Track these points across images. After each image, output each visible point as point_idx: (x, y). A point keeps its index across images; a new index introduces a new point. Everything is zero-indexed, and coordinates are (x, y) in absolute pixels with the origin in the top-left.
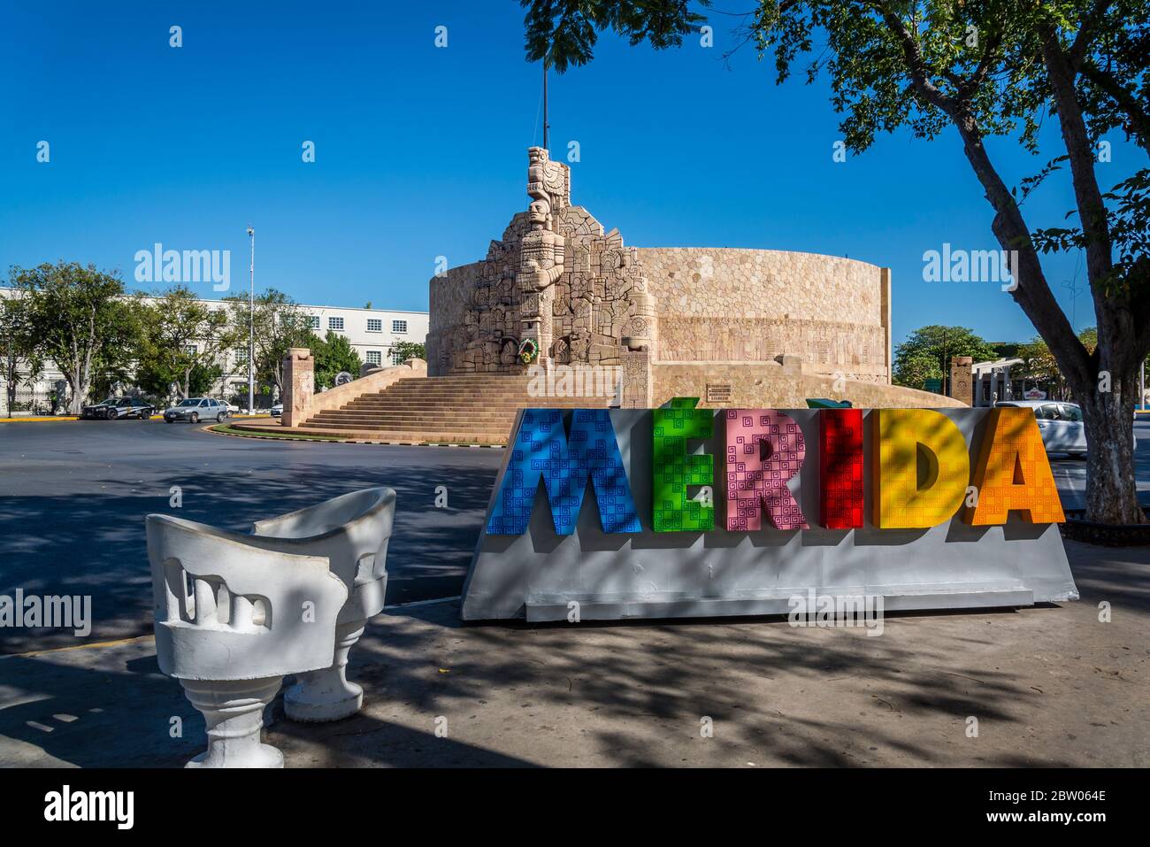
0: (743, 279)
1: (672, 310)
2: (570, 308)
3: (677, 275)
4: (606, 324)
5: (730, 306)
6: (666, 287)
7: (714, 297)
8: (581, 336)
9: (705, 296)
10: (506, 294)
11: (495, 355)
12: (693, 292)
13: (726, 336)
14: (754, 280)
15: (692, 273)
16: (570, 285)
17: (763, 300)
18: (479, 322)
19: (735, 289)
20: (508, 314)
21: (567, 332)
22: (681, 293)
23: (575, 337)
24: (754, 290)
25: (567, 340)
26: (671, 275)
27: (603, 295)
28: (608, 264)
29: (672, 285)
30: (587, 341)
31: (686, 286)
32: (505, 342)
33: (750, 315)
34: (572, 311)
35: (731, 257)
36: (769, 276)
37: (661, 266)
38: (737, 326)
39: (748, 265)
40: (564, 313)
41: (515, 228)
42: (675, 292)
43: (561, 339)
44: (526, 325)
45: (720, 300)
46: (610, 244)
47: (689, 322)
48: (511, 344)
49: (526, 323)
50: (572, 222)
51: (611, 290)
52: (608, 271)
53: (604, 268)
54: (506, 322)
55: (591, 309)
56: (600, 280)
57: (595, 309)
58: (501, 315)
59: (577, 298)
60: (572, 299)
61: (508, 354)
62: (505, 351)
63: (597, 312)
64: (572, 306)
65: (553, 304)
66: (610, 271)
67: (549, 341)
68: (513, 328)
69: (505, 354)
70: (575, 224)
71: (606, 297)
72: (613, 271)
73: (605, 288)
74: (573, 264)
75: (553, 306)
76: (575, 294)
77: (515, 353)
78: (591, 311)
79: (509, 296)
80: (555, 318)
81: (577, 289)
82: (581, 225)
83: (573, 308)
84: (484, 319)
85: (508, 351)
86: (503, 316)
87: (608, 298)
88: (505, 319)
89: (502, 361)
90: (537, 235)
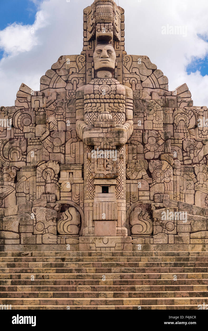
2: (148, 171)
4: (188, 192)
8: (166, 203)
10: (57, 150)
11: (51, 223)
16: (144, 144)
18: (16, 181)
20: (64, 174)
21: (145, 199)
23: (158, 205)
28: (182, 123)
32: (64, 208)
34: (150, 174)
40: (140, 176)
41: (62, 73)
46: (181, 102)
48: (72, 211)
49: (99, 186)
50: (138, 73)
51: (188, 153)
52: (182, 131)
53: (178, 128)
54: (60, 184)
55: (172, 173)
56: (176, 141)
57: (175, 174)
58: (53, 175)
59: (153, 159)
60: (149, 161)
61: (69, 223)
62: (65, 219)
63: (178, 177)
64: (150, 168)
65: (127, 165)
66: (185, 131)
67: (124, 209)
68: (71, 191)
69: (63, 222)
70: (141, 76)
71: (183, 161)
72: (187, 131)
73: (183, 149)
74: (144, 121)
75: (127, 168)
76: (150, 155)
77: (78, 222)
78: (172, 176)
79: (60, 152)
80: (129, 181)
81: (152, 149)
82: (148, 77)
83: (151, 172)
84: (24, 179)
85: (68, 220)
86: (57, 176)
87: (186, 162)
88: (58, 180)
89: (59, 231)
90: (108, 83)
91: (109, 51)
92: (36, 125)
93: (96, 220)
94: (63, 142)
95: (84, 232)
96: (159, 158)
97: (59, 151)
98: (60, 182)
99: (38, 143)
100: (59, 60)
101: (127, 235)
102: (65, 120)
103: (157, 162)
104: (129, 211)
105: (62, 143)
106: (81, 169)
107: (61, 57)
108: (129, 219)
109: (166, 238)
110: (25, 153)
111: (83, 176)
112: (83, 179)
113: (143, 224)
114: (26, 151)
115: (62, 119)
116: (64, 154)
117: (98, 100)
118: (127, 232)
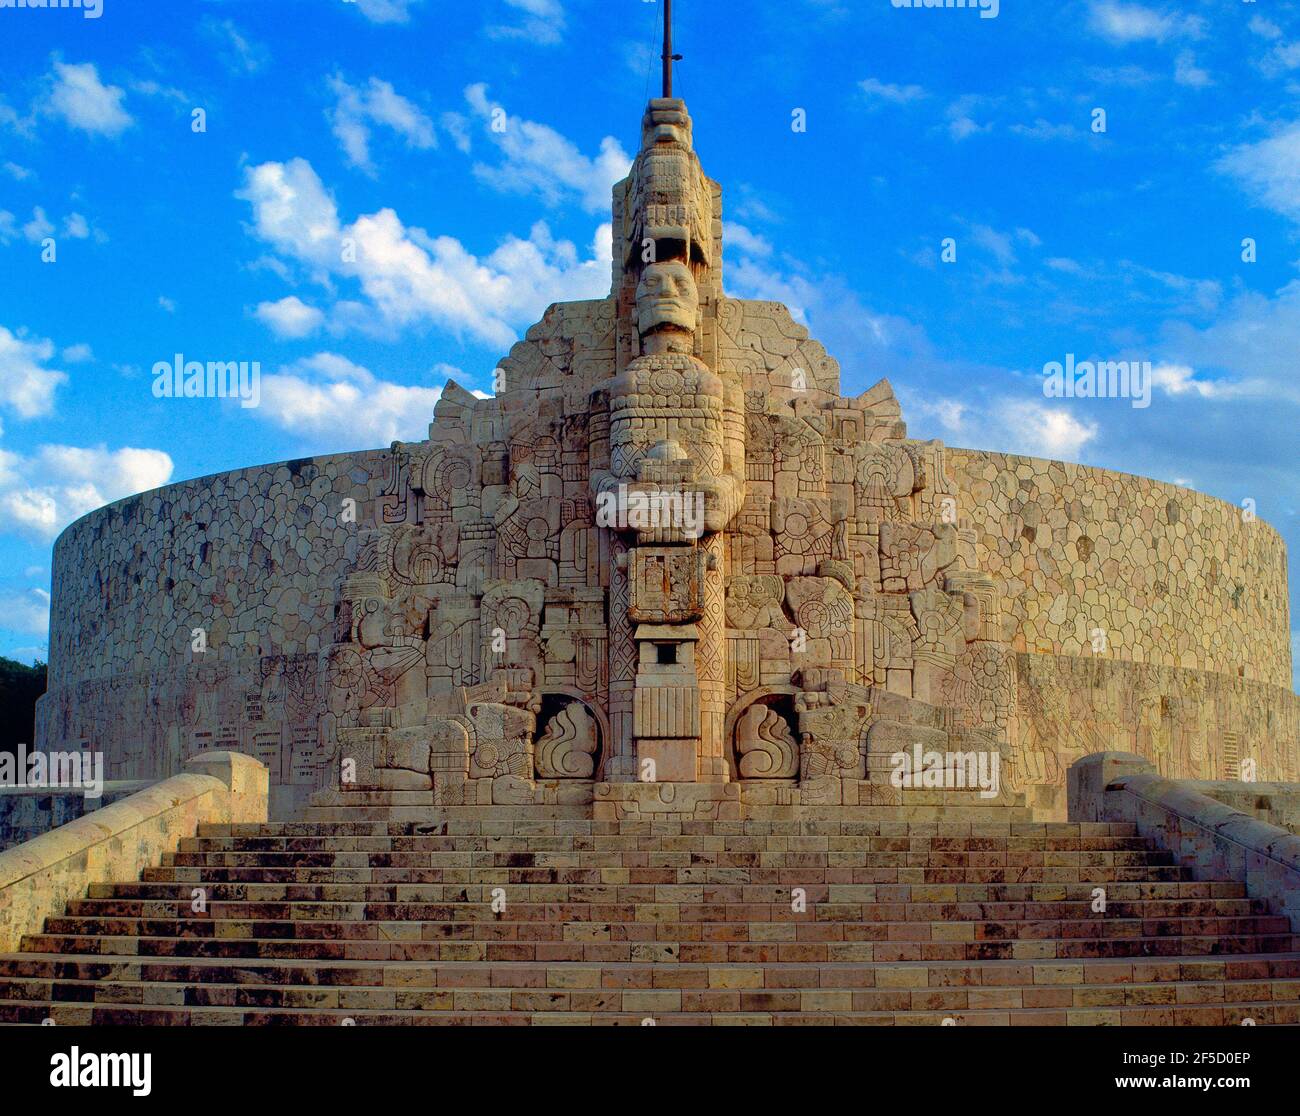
0: (1174, 566)
1: (1032, 635)
2: (785, 605)
3: (1043, 538)
4: (896, 663)
5: (1156, 633)
6: (1018, 569)
7: (1123, 604)
8: (836, 693)
9: (1104, 600)
10: (537, 550)
11: (518, 746)
12: (1079, 584)
13: (1156, 715)
14: (1191, 570)
15: (1076, 532)
16: (773, 533)
17: (1209, 627)
18: (426, 636)
19: (1161, 589)
20: (555, 615)
21: (777, 682)
22: (1056, 589)
24: (1194, 597)
25: (783, 705)
26: (1030, 533)
27: (873, 573)
28: (878, 482)
29: (1032, 563)
30: (862, 710)
31: (1065, 570)
32: (553, 705)
33: (1189, 662)
34: (790, 613)
35: (1150, 502)
36: (1214, 561)
37: (1003, 503)
38: (1172, 691)
39: (1181, 530)
40: (763, 620)
41: (554, 348)
42: (1040, 585)
43: (758, 701)
44: (648, 654)
45: (1134, 615)
46: (874, 427)
47: (1081, 669)
48: (576, 711)
49: (650, 645)
50: (758, 347)
51: (896, 560)
52: (878, 503)
53: (867, 494)
54: (545, 641)
55: (852, 612)
56: (864, 528)
57: (860, 613)
58: (525, 615)
59: (801, 574)
60: (787, 578)
61: (566, 747)
62: (555, 735)
63: (869, 624)
64: (792, 598)
65: (727, 589)
66: (885, 503)
67: (721, 708)
68: (574, 660)
69: (553, 744)
70: (766, 354)
71: (882, 581)
72: (893, 503)
73: (880, 552)
74: (774, 473)
75: (727, 595)
76: (790, 564)
77: (592, 744)
78: (852, 618)
79: (547, 557)
80: (733, 633)
81: (797, 549)
82: (785, 358)
83: (795, 607)
84: (447, 628)
85: (565, 737)
86: (536, 619)
87: (889, 585)
88: (541, 629)
89: (540, 769)
90: (676, 367)
91: (678, 281)
92: (483, 486)
93: (643, 738)
94: (555, 527)
95: (608, 771)
96: (817, 572)
97: (542, 553)
98: (544, 635)
99: (486, 534)
100: (546, 314)
101: (727, 779)
102: (559, 472)
103: (811, 580)
104: (733, 715)
105: (552, 532)
106: (601, 599)
107: (553, 306)
108: (734, 735)
109: (835, 788)
110: (453, 561)
111: (607, 620)
112: (608, 628)
113: (773, 748)
114: (456, 554)
115: (553, 469)
116: (557, 562)
117: (651, 412)
118: (727, 772)
